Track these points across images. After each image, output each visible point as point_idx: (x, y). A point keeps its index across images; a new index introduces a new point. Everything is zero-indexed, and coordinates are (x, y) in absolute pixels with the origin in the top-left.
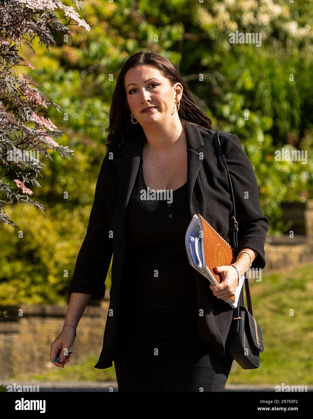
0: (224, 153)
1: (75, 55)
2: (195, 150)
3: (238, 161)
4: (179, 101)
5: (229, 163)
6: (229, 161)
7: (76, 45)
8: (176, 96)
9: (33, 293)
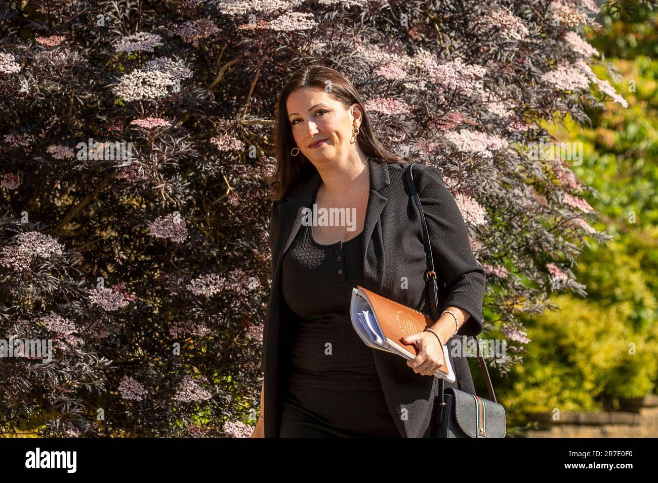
0: (418, 191)
1: (611, 138)
2: (378, 192)
3: (437, 201)
4: (358, 129)
5: (423, 203)
6: (424, 200)
7: (613, 128)
8: (354, 121)
9: (566, 399)
